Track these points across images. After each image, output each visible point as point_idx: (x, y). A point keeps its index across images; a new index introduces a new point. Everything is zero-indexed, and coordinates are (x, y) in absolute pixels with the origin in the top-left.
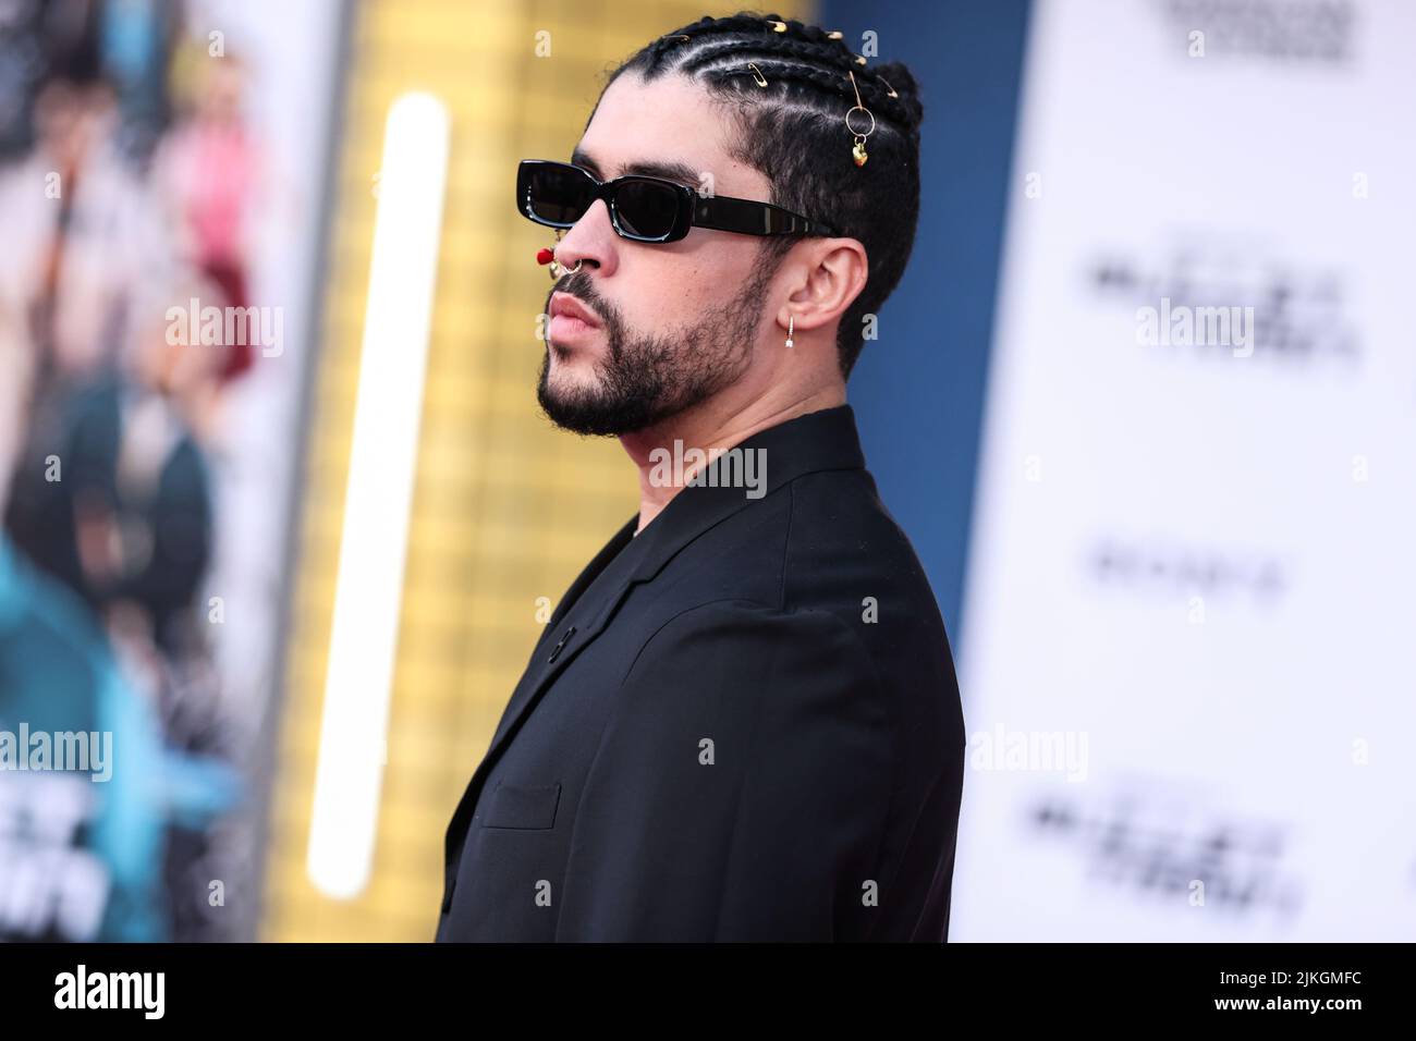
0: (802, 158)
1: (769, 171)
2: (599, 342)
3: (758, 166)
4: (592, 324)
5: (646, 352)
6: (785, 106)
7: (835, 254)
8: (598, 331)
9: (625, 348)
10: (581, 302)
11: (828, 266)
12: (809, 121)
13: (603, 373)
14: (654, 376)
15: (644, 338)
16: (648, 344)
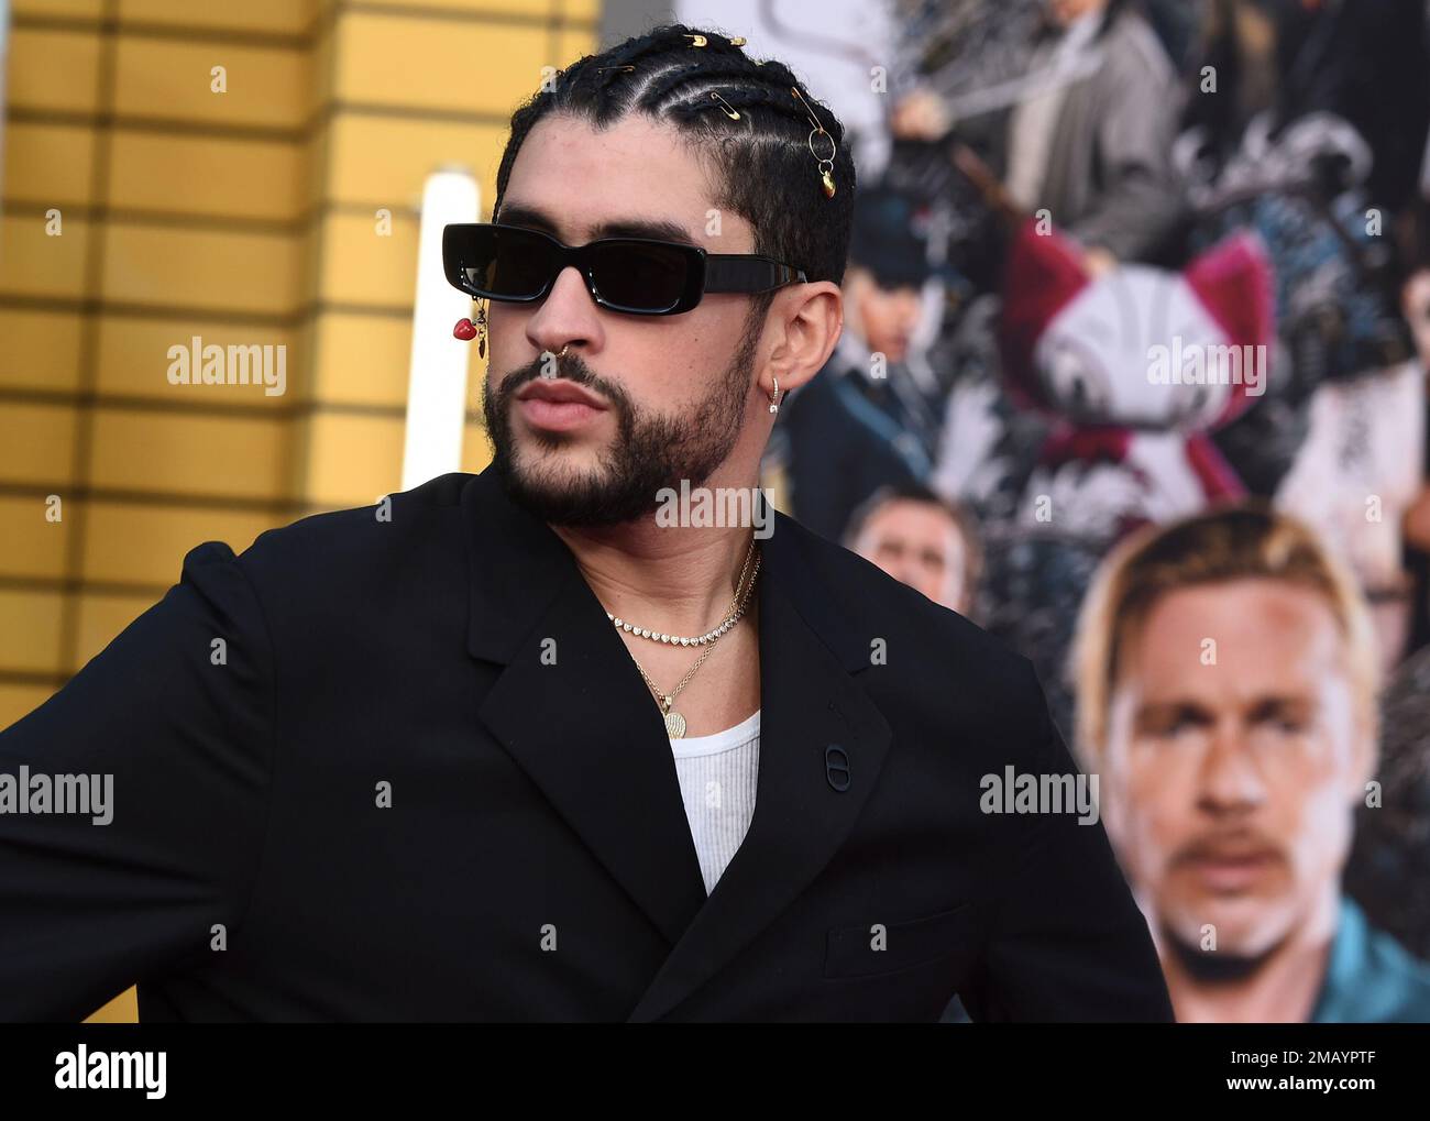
0: (780, 197)
1: (752, 216)
2: (606, 424)
3: (742, 212)
4: (599, 408)
5: (659, 432)
6: (758, 140)
7: (811, 301)
8: (605, 415)
9: (636, 428)
10: (581, 387)
11: (805, 315)
12: (778, 151)
13: (610, 460)
14: (664, 459)
15: (655, 417)
16: (661, 422)
